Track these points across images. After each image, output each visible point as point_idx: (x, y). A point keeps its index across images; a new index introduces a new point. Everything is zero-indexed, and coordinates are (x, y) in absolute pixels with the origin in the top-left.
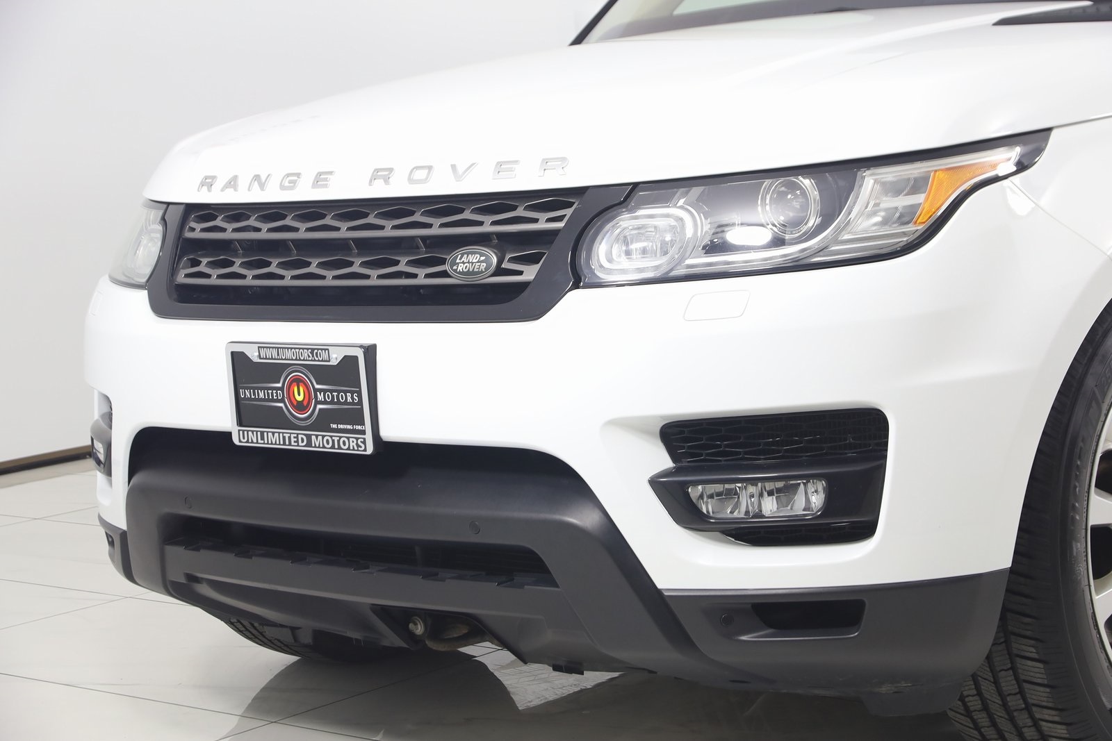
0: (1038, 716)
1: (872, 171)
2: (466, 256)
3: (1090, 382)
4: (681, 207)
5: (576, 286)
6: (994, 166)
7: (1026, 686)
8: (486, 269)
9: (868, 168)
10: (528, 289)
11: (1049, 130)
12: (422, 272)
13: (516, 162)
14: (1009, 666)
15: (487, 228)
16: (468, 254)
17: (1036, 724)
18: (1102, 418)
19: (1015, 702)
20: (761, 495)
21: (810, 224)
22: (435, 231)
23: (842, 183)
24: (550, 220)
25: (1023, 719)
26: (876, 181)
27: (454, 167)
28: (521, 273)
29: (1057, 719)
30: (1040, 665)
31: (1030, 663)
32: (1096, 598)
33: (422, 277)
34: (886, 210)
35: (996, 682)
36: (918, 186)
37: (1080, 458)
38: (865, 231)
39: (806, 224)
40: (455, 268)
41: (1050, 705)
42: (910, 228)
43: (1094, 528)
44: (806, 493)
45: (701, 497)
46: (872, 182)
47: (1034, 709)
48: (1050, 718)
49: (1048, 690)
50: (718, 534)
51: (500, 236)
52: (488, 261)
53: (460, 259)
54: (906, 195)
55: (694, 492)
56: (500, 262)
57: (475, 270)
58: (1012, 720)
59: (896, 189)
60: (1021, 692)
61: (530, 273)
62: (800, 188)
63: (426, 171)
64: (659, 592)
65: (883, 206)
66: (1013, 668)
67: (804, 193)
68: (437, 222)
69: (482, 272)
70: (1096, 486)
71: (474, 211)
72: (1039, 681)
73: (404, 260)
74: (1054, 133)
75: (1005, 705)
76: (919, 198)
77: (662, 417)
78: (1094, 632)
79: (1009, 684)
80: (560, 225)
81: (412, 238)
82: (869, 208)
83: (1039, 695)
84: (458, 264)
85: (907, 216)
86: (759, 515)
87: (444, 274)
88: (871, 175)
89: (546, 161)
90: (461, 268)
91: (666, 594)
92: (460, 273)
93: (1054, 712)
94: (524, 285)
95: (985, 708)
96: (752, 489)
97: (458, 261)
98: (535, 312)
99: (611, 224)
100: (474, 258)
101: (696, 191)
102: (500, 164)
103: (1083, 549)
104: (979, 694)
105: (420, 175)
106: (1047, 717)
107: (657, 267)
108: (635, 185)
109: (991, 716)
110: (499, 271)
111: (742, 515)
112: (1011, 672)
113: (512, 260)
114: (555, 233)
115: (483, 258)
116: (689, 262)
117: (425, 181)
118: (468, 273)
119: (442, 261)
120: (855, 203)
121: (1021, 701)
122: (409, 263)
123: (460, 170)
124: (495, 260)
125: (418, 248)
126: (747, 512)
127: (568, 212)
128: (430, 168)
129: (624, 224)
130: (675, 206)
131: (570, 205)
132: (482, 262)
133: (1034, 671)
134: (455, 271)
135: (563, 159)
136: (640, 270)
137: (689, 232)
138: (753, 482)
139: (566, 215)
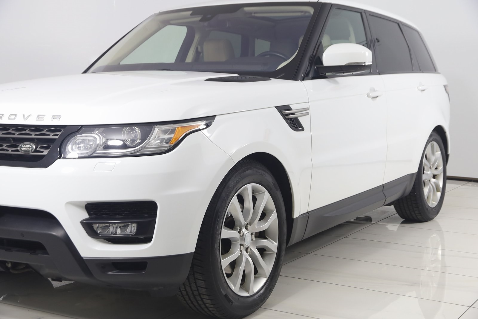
0: (202, 297)
1: (158, 126)
2: (25, 145)
3: (223, 194)
4: (96, 134)
5: (60, 158)
6: (198, 126)
7: (199, 288)
8: (32, 150)
9: (157, 125)
10: (44, 158)
11: (215, 116)
12: (10, 149)
13: (44, 115)
14: (194, 282)
15: (33, 136)
16: (26, 144)
17: (202, 299)
18: (227, 205)
19: (196, 293)
20: (117, 228)
21: (138, 141)
22: (16, 136)
23: (148, 129)
24: (54, 135)
25: (198, 298)
26: (159, 129)
27: (24, 115)
28: (43, 152)
29: (208, 298)
30: (203, 282)
31: (200, 281)
32: (222, 261)
33: (10, 151)
34: (162, 139)
35: (190, 287)
36: (173, 131)
37: (219, 218)
38: (155, 145)
39: (136, 142)
40: (21, 149)
41: (206, 294)
42: (169, 145)
43: (222, 239)
44: (131, 227)
45: (98, 227)
46: (157, 130)
47: (201, 295)
48: (206, 298)
49: (205, 289)
50: (102, 239)
51: (38, 139)
52: (32, 147)
53: (23, 146)
54: (168, 134)
55: (95, 226)
56: (36, 148)
57: (28, 150)
58: (195, 298)
59: (165, 132)
60: (198, 290)
61: (46, 152)
62: (135, 130)
63: (15, 116)
64: (82, 258)
65: (161, 137)
66: (195, 282)
67: (136, 132)
68: (17, 133)
69: (30, 151)
70: (224, 225)
71: (29, 130)
72: (203, 287)
73: (5, 145)
74: (216, 117)
75: (193, 294)
76: (172, 136)
77: (87, 202)
78: (221, 271)
79: (194, 287)
80: (57, 137)
81: (9, 138)
82: (156, 138)
83: (203, 291)
84: (22, 148)
85: (168, 141)
86: (116, 234)
87: (18, 151)
88: (157, 127)
89: (54, 116)
90: (23, 149)
91: (84, 258)
92: (23, 151)
93: (207, 296)
94: (44, 156)
95: (187, 294)
96: (114, 225)
97: (22, 147)
98: (46, 165)
99: (73, 138)
100: (28, 146)
101: (102, 129)
102: (39, 116)
103: (219, 246)
104: (186, 290)
105: (13, 117)
106: (205, 298)
107: (87, 153)
108: (82, 126)
109: (189, 297)
110: (36, 151)
111: (110, 234)
112: (195, 284)
113: (40, 148)
114: (55, 139)
115: (30, 146)
116: (98, 152)
117: (14, 119)
118: (25, 151)
119: (17, 146)
120: (151, 136)
121: (197, 293)
122: (6, 146)
123: (26, 117)
124: (34, 147)
125: (11, 141)
126: (112, 233)
127: (60, 133)
128: (16, 115)
129: (78, 138)
130: (94, 134)
131: (61, 131)
132: (30, 147)
133: (201, 283)
134: (21, 150)
135: (60, 116)
136: (82, 154)
137: (98, 142)
138: (115, 223)
139: (59, 134)
